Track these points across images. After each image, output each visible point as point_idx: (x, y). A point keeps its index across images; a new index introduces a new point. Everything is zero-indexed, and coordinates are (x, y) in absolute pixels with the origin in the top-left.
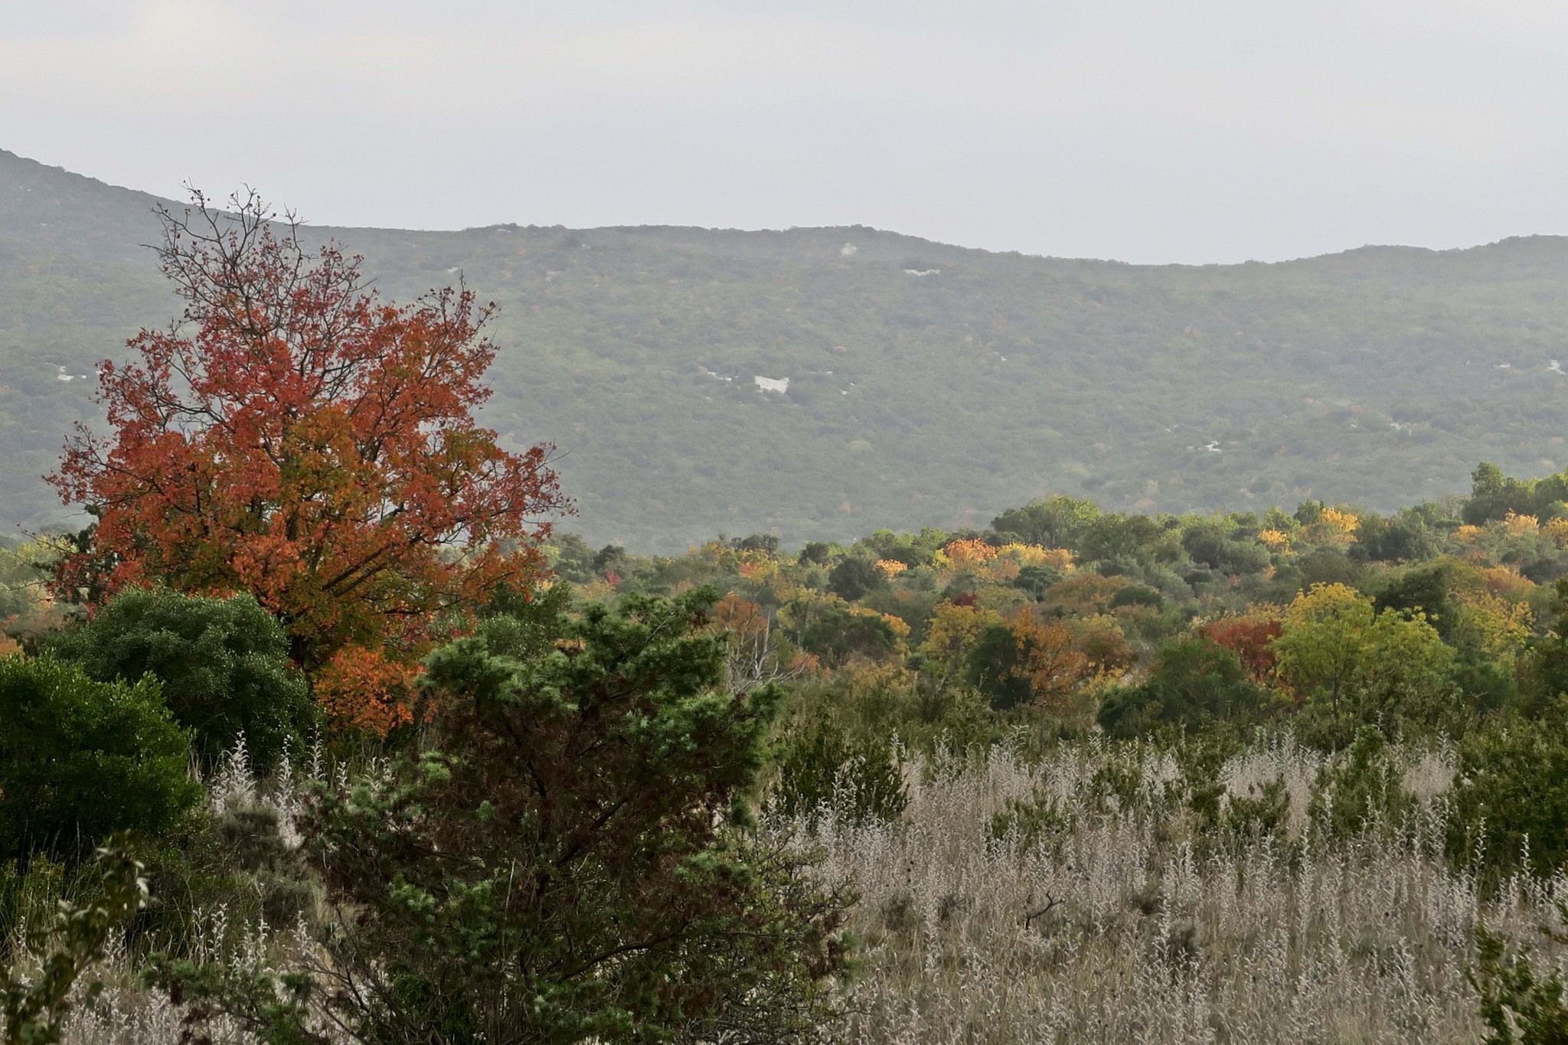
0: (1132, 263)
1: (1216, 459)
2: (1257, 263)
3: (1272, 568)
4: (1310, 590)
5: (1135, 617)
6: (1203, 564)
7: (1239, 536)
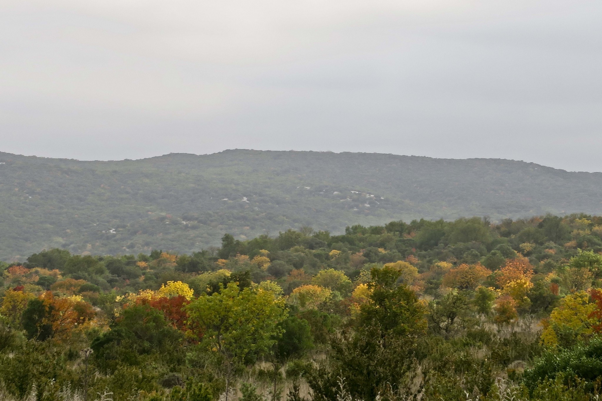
0: (80, 160)
1: (114, 235)
2: (128, 160)
3: (143, 277)
4: (167, 284)
5: (89, 296)
6: (115, 275)
7: (128, 264)
